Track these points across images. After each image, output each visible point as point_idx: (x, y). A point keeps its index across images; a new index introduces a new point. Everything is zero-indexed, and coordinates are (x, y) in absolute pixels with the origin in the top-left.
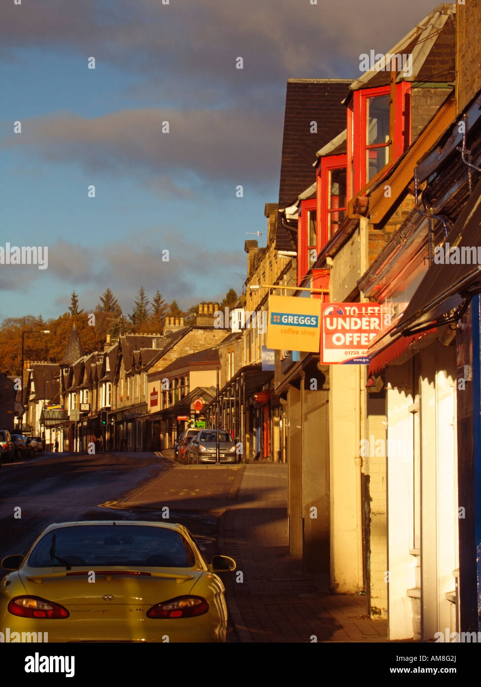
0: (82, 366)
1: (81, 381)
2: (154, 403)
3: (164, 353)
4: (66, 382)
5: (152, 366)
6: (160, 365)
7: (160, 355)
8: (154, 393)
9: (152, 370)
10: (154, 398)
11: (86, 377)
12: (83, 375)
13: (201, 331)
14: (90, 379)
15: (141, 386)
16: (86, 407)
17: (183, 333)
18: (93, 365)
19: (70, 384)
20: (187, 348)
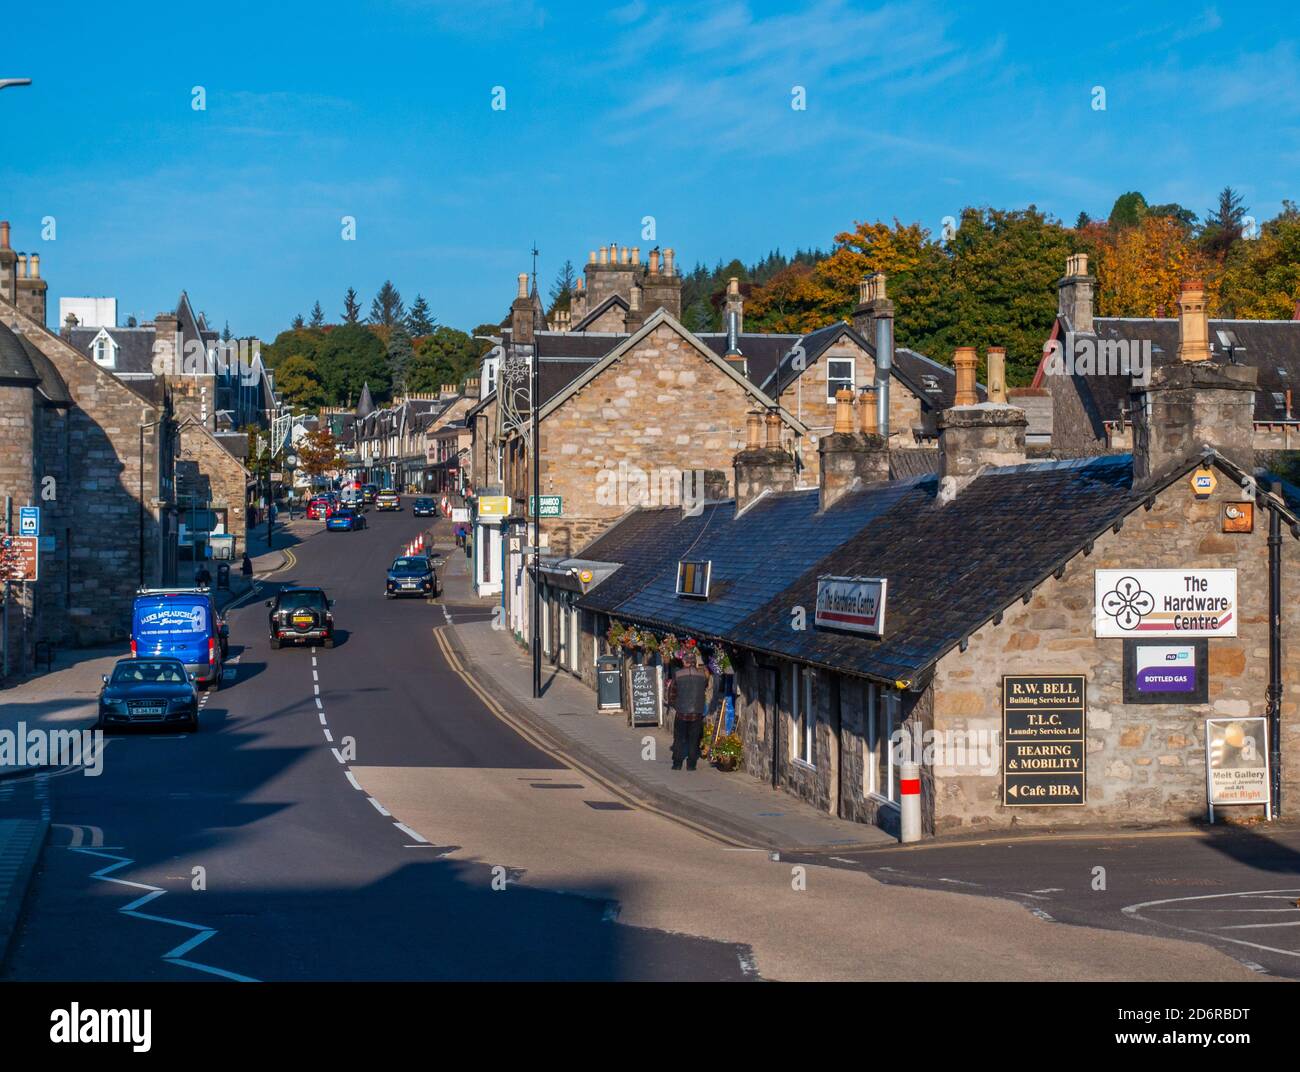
0: (374, 421)
1: (373, 433)
2: (432, 456)
3: (439, 416)
4: (360, 432)
5: (429, 427)
6: (436, 427)
7: (434, 418)
8: (432, 449)
9: (430, 431)
10: (432, 452)
11: (376, 429)
12: (374, 427)
13: (468, 400)
14: (381, 433)
15: (422, 443)
16: (376, 455)
17: (454, 401)
18: (382, 421)
19: (363, 434)
20: (458, 413)
